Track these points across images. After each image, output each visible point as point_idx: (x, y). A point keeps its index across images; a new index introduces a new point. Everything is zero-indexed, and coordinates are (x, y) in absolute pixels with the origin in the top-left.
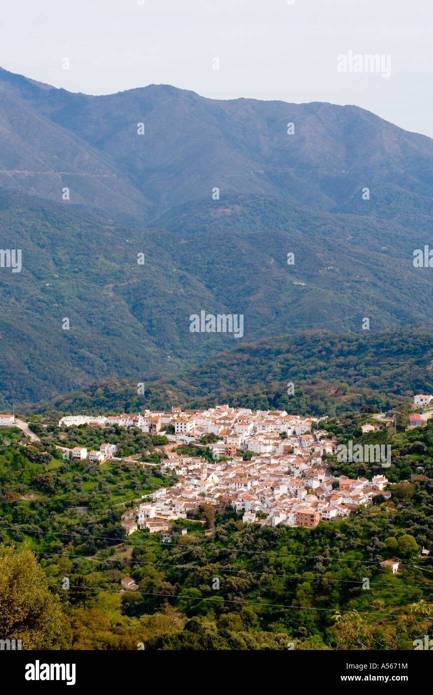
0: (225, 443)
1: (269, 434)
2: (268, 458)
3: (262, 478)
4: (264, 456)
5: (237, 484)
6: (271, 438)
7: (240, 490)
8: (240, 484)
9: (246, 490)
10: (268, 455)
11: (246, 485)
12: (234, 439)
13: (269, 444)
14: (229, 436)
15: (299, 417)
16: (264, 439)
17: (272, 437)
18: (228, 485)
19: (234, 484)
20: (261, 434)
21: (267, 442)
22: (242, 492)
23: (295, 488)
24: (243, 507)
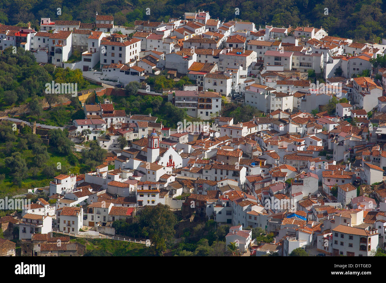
0: (200, 89)
1: (287, 75)
2: (284, 121)
3: (270, 161)
4: (276, 116)
5: (219, 171)
6: (291, 83)
7: (225, 183)
8: (224, 172)
9: (236, 184)
10: (283, 116)
11: (236, 174)
12: (218, 81)
13: (287, 95)
14: (209, 75)
15: (350, 41)
16: (279, 83)
17: (294, 79)
18: (201, 172)
19: (213, 171)
20: (272, 74)
21: (284, 89)
22: (228, 187)
23: (333, 183)
24: (229, 217)
